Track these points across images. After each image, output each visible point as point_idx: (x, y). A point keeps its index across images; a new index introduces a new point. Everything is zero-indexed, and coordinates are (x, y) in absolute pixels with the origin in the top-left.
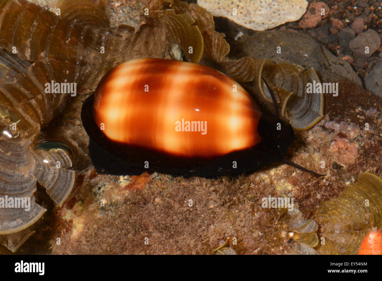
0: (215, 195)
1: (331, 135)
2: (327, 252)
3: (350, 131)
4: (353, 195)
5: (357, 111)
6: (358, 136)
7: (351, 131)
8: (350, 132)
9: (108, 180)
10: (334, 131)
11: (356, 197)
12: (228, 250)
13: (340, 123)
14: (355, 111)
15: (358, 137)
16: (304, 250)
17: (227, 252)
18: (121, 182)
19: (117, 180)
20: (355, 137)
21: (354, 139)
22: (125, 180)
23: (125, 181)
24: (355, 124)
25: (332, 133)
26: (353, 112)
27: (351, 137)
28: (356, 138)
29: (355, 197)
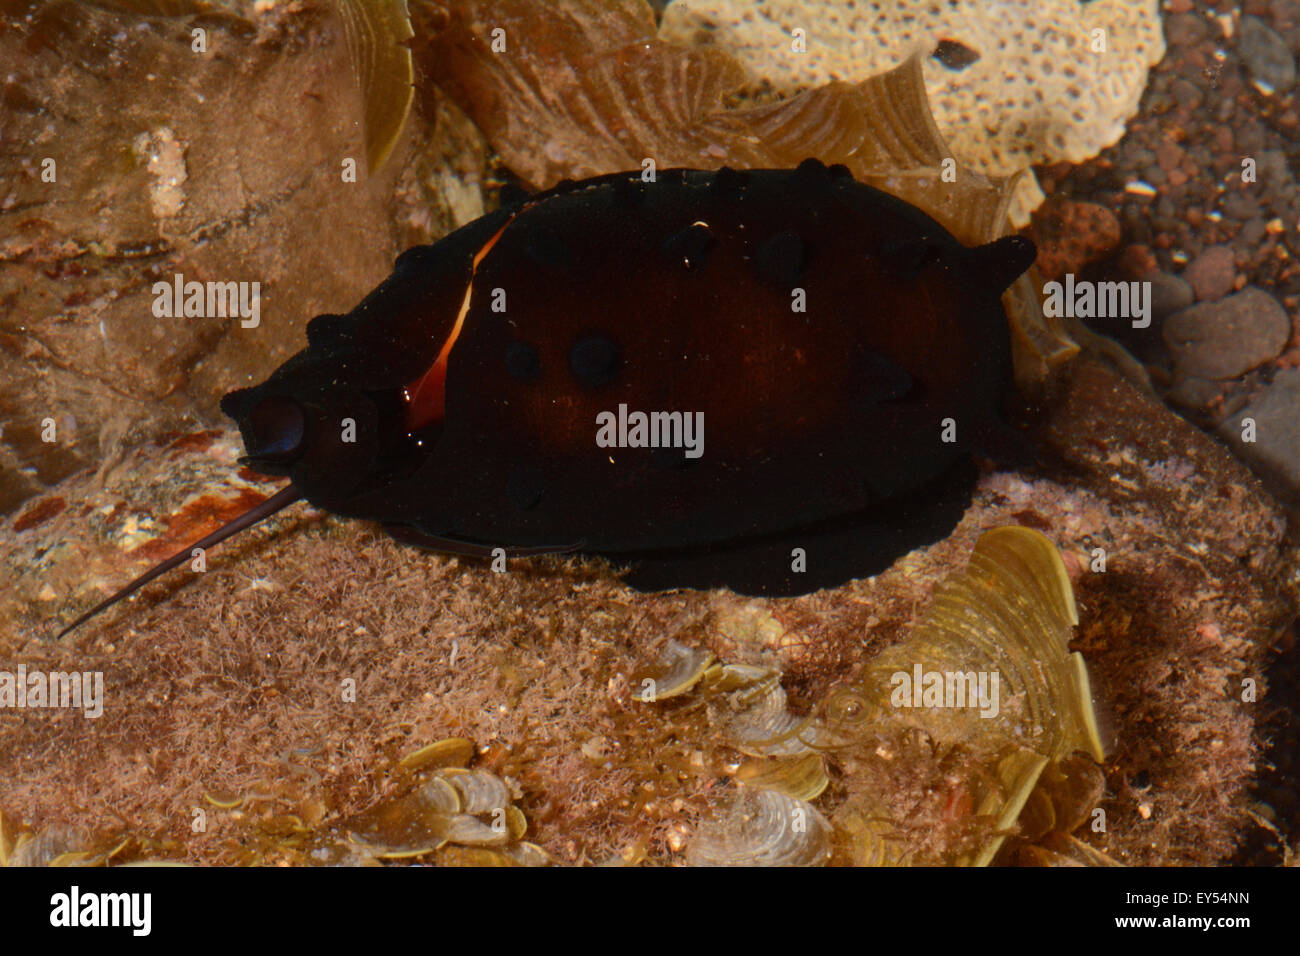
0: (469, 597)
1: (988, 511)
2: (869, 854)
3: (1066, 513)
4: (963, 626)
5: (1114, 459)
6: (1095, 533)
7: (1074, 514)
8: (1069, 515)
9: (81, 532)
10: (1006, 501)
11: (974, 631)
12: (470, 779)
13: (1036, 483)
14: (1106, 457)
15: (1095, 538)
16: (769, 816)
17: (467, 784)
18: (126, 534)
19: (112, 530)
20: (1083, 532)
21: (1079, 541)
22: (141, 529)
23: (141, 533)
24: (1093, 496)
25: (993, 505)
26: (1098, 459)
27: (1067, 532)
28: (1086, 536)
29: (969, 632)
